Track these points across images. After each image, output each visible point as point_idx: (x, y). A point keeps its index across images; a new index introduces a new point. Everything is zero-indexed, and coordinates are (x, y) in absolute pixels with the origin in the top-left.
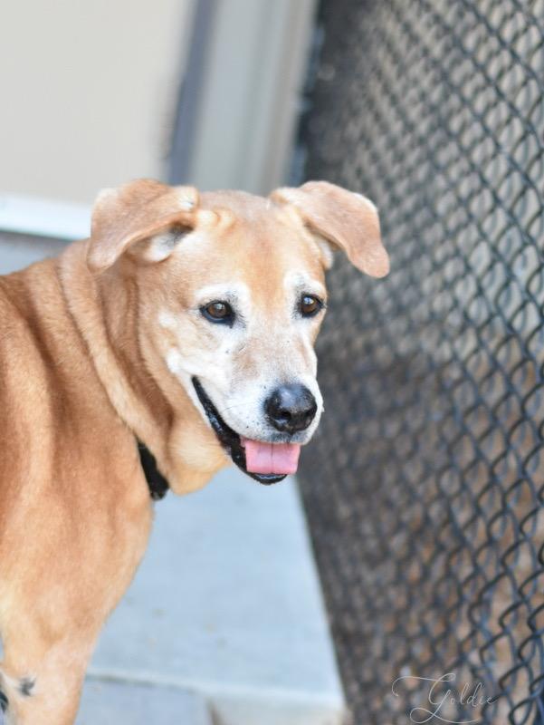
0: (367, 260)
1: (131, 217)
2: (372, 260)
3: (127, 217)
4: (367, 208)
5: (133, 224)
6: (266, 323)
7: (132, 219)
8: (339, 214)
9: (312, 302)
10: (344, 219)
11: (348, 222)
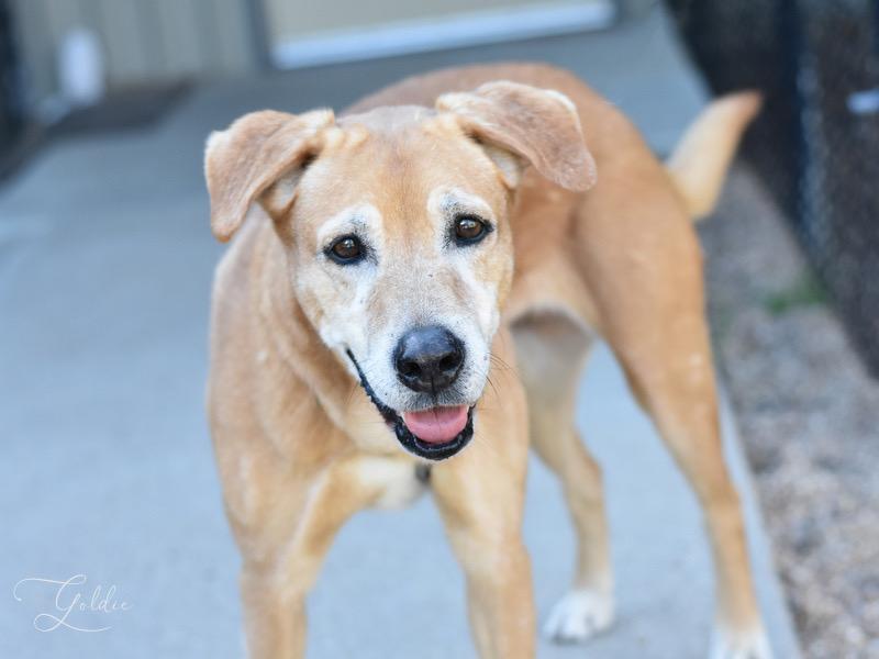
0: (563, 171)
1: (250, 162)
2: (571, 170)
3: (244, 163)
4: (563, 106)
5: (253, 169)
6: (403, 257)
7: (252, 164)
8: (521, 118)
9: (471, 224)
10: (529, 124)
11: (534, 126)
